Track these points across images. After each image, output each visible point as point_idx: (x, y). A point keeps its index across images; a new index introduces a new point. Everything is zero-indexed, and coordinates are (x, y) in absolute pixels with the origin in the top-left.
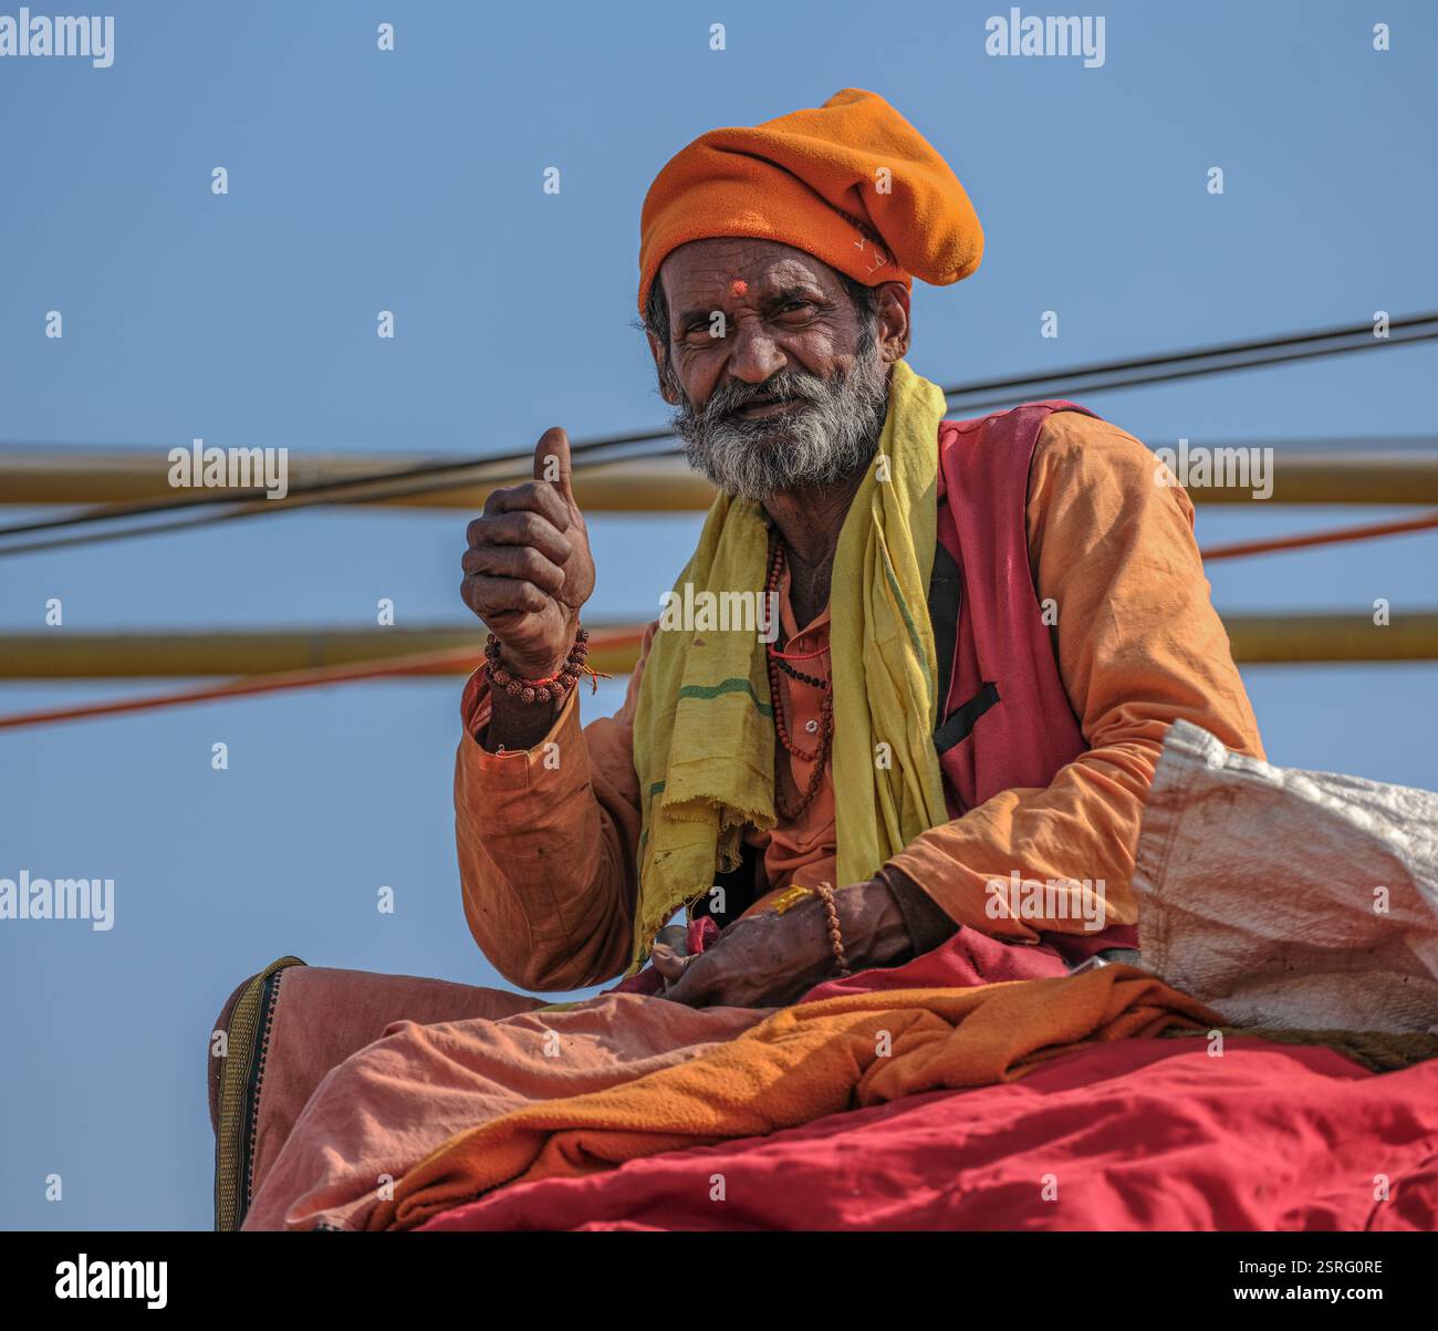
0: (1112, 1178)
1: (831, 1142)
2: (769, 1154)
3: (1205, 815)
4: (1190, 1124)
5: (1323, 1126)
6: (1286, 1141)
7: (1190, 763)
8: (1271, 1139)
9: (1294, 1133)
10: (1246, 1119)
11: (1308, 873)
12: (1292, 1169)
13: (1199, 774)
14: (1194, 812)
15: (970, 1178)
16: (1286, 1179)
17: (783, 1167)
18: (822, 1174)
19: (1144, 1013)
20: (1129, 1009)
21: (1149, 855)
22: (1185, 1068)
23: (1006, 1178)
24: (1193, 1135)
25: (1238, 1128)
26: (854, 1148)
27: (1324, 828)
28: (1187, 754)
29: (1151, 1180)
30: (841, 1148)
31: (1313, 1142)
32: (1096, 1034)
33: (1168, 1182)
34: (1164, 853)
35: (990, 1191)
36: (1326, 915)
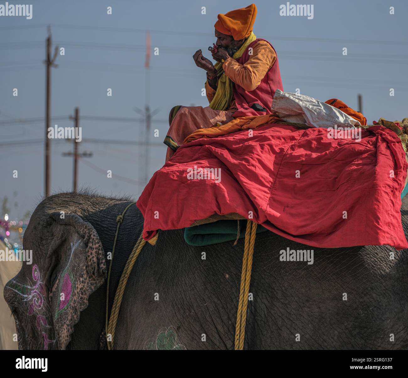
0: (260, 145)
1: (233, 137)
2: (226, 138)
3: (280, 100)
4: (270, 139)
5: (284, 139)
6: (280, 140)
7: (278, 94)
8: (278, 140)
9: (281, 140)
10: (275, 138)
11: (290, 107)
12: (280, 144)
13: (279, 96)
14: (278, 100)
15: (246, 143)
16: (279, 144)
17: (227, 140)
18: (231, 141)
19: (273, 120)
20: (271, 120)
21: (273, 105)
22: (274, 129)
23: (249, 144)
24: (269, 140)
25: (275, 139)
26: (235, 138)
27: (292, 102)
28: (278, 93)
29: (264, 145)
30: (233, 138)
31: (283, 140)
32: (267, 123)
33: (266, 145)
34: (275, 105)
35: (247, 145)
36: (293, 112)
